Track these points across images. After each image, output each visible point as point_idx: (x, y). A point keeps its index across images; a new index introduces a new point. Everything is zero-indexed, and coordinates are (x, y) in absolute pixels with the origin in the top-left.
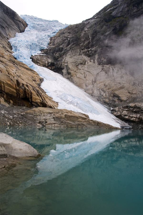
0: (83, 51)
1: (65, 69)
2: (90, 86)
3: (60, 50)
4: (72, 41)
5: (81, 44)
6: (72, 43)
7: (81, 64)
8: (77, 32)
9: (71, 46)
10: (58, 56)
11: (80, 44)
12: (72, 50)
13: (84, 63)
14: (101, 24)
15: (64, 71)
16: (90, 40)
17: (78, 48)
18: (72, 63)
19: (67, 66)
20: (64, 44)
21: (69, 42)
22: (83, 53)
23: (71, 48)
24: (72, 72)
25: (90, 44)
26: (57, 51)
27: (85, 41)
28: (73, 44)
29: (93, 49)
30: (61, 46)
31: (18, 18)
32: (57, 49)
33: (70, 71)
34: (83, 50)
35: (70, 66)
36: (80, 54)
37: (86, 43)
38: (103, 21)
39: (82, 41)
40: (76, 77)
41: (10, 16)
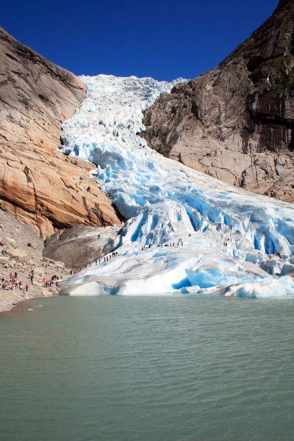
0: (210, 129)
6: (187, 117)
7: (208, 155)
10: (159, 145)
12: (187, 129)
13: (213, 153)
17: (198, 126)
18: (191, 156)
20: (169, 120)
21: (179, 116)
22: (210, 133)
26: (157, 136)
27: (210, 109)
29: (228, 124)
30: (164, 125)
32: (155, 130)
34: (208, 127)
36: (204, 137)
37: (213, 114)
41: (63, 81)
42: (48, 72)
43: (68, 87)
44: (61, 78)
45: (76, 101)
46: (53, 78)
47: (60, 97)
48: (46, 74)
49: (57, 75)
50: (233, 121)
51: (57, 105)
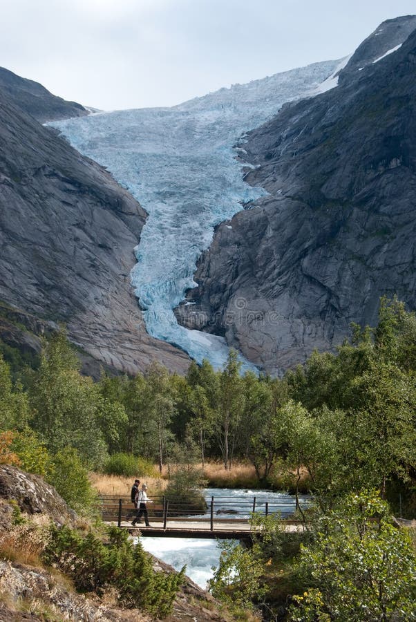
0: (263, 287)
1: (231, 330)
2: (267, 362)
3: (221, 289)
4: (243, 268)
5: (260, 273)
6: (243, 273)
8: (252, 244)
9: (241, 279)
10: (218, 304)
11: (257, 273)
12: (243, 287)
14: (299, 217)
15: (229, 334)
16: (276, 261)
17: (253, 284)
19: (234, 325)
20: (227, 276)
21: (237, 272)
22: (263, 291)
23: (240, 285)
24: (240, 337)
25: (277, 271)
26: (216, 293)
27: (265, 264)
28: (245, 275)
29: (280, 281)
30: (223, 281)
31: (129, 208)
32: (215, 286)
33: (237, 336)
34: (262, 285)
35: (239, 326)
36: (257, 296)
37: (267, 270)
38: (304, 208)
39: (261, 267)
40: (246, 347)
41: (113, 210)
42: (98, 202)
43: (120, 216)
44: (111, 205)
45: (131, 233)
46: (104, 208)
47: (115, 236)
48: (96, 205)
49: (106, 203)
50: (285, 278)
51: (114, 248)
